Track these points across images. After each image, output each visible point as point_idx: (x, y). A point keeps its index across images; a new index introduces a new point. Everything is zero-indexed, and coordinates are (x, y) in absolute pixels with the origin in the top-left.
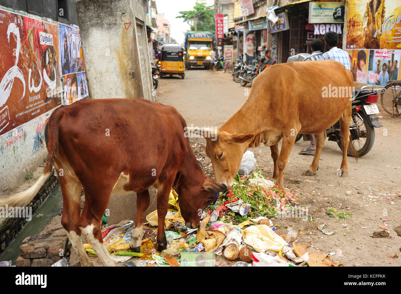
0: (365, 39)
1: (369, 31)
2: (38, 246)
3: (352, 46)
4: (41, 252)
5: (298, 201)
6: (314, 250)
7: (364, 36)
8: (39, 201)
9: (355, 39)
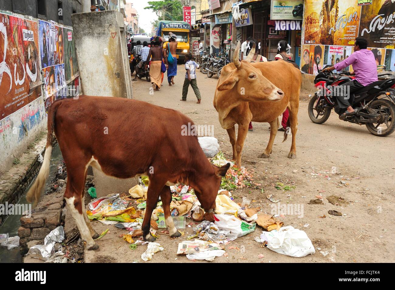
0: (321, 36)
1: (324, 28)
2: (37, 217)
3: (309, 42)
4: (39, 222)
5: (253, 178)
6: (263, 213)
7: (320, 32)
8: (26, 183)
9: (312, 35)
